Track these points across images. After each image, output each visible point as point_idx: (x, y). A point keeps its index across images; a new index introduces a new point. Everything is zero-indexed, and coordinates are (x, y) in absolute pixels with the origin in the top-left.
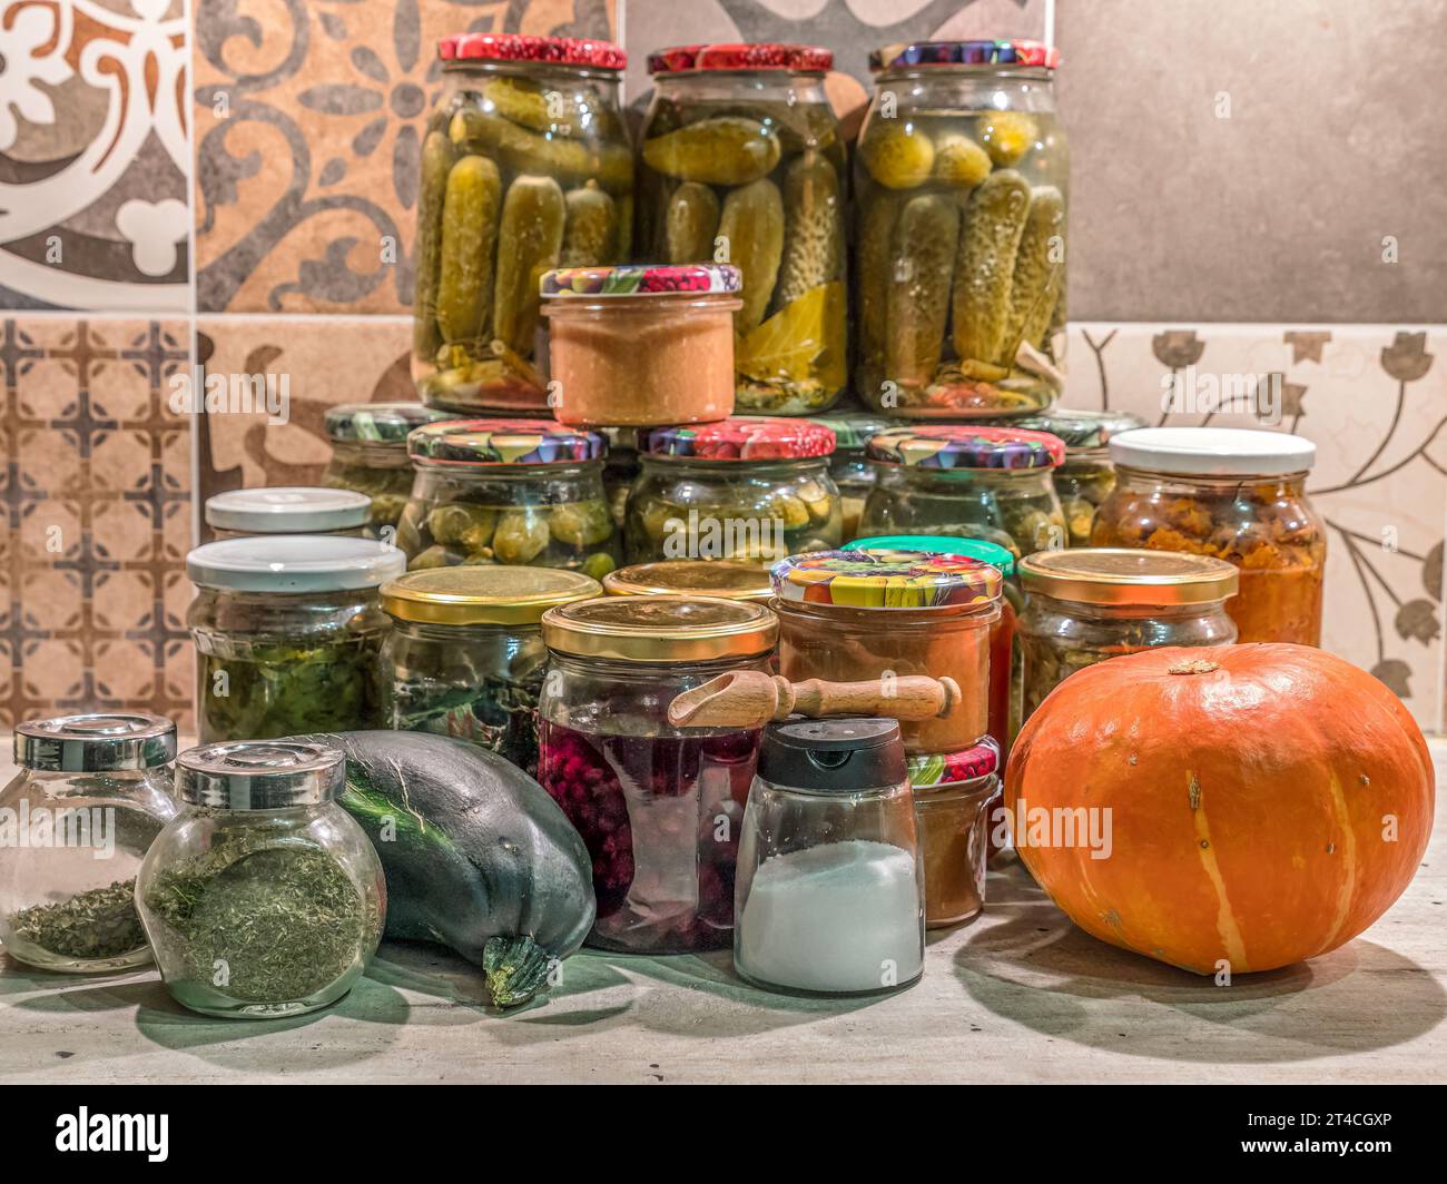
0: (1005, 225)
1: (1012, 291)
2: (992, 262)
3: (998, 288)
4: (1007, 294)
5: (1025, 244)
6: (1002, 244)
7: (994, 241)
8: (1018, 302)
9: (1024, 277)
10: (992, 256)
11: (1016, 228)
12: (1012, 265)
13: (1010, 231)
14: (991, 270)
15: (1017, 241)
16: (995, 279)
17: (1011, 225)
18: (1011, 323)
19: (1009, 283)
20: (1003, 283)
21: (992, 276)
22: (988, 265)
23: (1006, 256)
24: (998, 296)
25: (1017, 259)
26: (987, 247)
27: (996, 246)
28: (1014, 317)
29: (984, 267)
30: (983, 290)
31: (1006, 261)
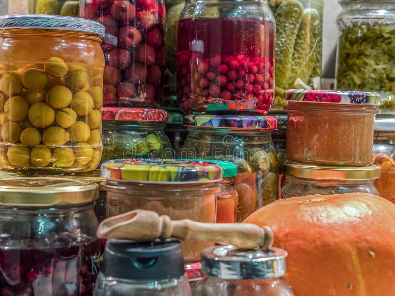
0: (290, 23)
1: (293, 55)
2: (284, 40)
3: (286, 53)
4: (291, 56)
5: (300, 34)
6: (288, 32)
7: (285, 31)
8: (296, 61)
9: (299, 49)
10: (283, 38)
11: (295, 25)
12: (293, 42)
13: (292, 26)
14: (283, 44)
15: (296, 31)
16: (285, 48)
17: (293, 24)
18: (293, 70)
19: (292, 50)
20: (289, 51)
21: (284, 47)
22: (282, 41)
23: (290, 38)
24: (286, 56)
25: (296, 40)
26: (281, 33)
27: (286, 33)
28: (294, 67)
29: (280, 42)
30: (279, 53)
31: (290, 40)
